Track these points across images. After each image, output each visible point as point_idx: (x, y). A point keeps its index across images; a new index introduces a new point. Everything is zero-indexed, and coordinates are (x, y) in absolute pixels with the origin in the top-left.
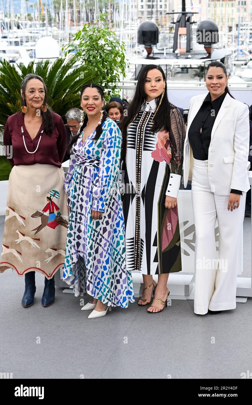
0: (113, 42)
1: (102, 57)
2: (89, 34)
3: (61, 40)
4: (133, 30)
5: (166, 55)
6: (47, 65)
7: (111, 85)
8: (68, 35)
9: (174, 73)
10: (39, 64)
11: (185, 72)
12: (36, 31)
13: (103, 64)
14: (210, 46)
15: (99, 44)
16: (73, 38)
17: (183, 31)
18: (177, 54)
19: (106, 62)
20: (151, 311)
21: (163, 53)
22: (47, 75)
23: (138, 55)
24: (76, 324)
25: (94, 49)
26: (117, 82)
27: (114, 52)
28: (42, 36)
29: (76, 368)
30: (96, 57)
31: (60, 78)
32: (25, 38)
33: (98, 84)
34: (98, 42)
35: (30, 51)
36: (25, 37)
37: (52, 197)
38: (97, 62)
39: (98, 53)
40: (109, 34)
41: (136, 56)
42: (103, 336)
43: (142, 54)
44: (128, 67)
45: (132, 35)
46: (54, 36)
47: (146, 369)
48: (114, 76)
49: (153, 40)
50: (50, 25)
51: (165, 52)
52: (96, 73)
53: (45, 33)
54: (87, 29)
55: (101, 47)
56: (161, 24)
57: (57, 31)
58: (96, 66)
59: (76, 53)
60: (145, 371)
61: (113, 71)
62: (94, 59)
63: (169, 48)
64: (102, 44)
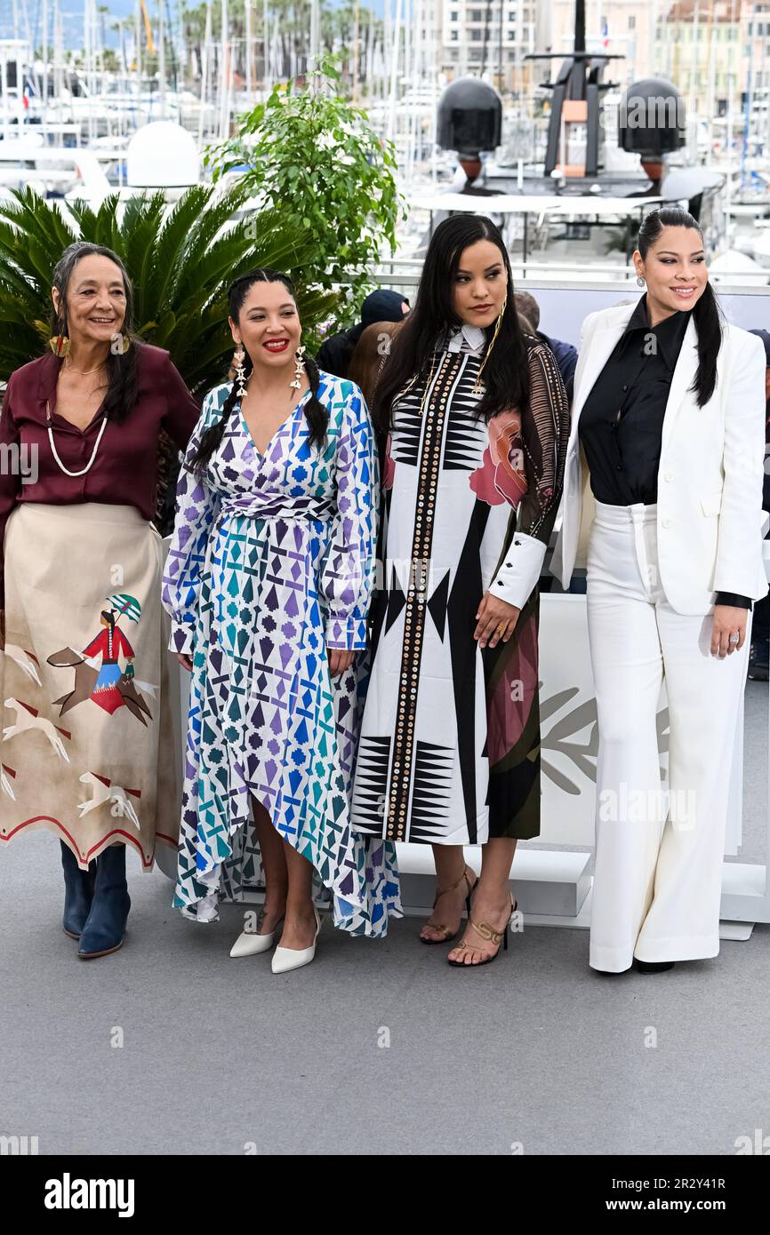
0: (362, 142)
1: (326, 186)
2: (288, 117)
3: (205, 132)
4: (424, 104)
5: (524, 183)
6: (158, 208)
7: (352, 273)
8: (228, 116)
9: (545, 239)
10: (134, 204)
11: (581, 236)
12: (129, 105)
13: (328, 206)
14: (657, 159)
15: (318, 145)
16: (241, 127)
17: (575, 110)
18: (557, 181)
19: (337, 201)
20: (459, 960)
21: (515, 178)
22: (158, 239)
23: (439, 181)
24: (229, 994)
25: (303, 161)
26: (369, 263)
27: (362, 171)
28: (150, 120)
29: (226, 1128)
30: (309, 187)
31: (196, 246)
32: (96, 125)
33: (313, 268)
34: (314, 140)
35: (110, 164)
36: (96, 121)
37: (116, 615)
38: (311, 202)
39: (315, 175)
40: (348, 116)
41: (433, 184)
42: (309, 1033)
43: (450, 179)
44: (405, 218)
45: (422, 119)
46: (185, 119)
47: (440, 1136)
48: (360, 243)
49: (483, 137)
50: (173, 85)
51: (520, 173)
52: (306, 233)
53: (156, 109)
54: (283, 101)
55: (324, 155)
56: (510, 90)
57: (193, 103)
58: (308, 212)
59: (247, 173)
60: (436, 1141)
61: (360, 230)
62: (302, 193)
63: (534, 163)
64: (327, 148)
